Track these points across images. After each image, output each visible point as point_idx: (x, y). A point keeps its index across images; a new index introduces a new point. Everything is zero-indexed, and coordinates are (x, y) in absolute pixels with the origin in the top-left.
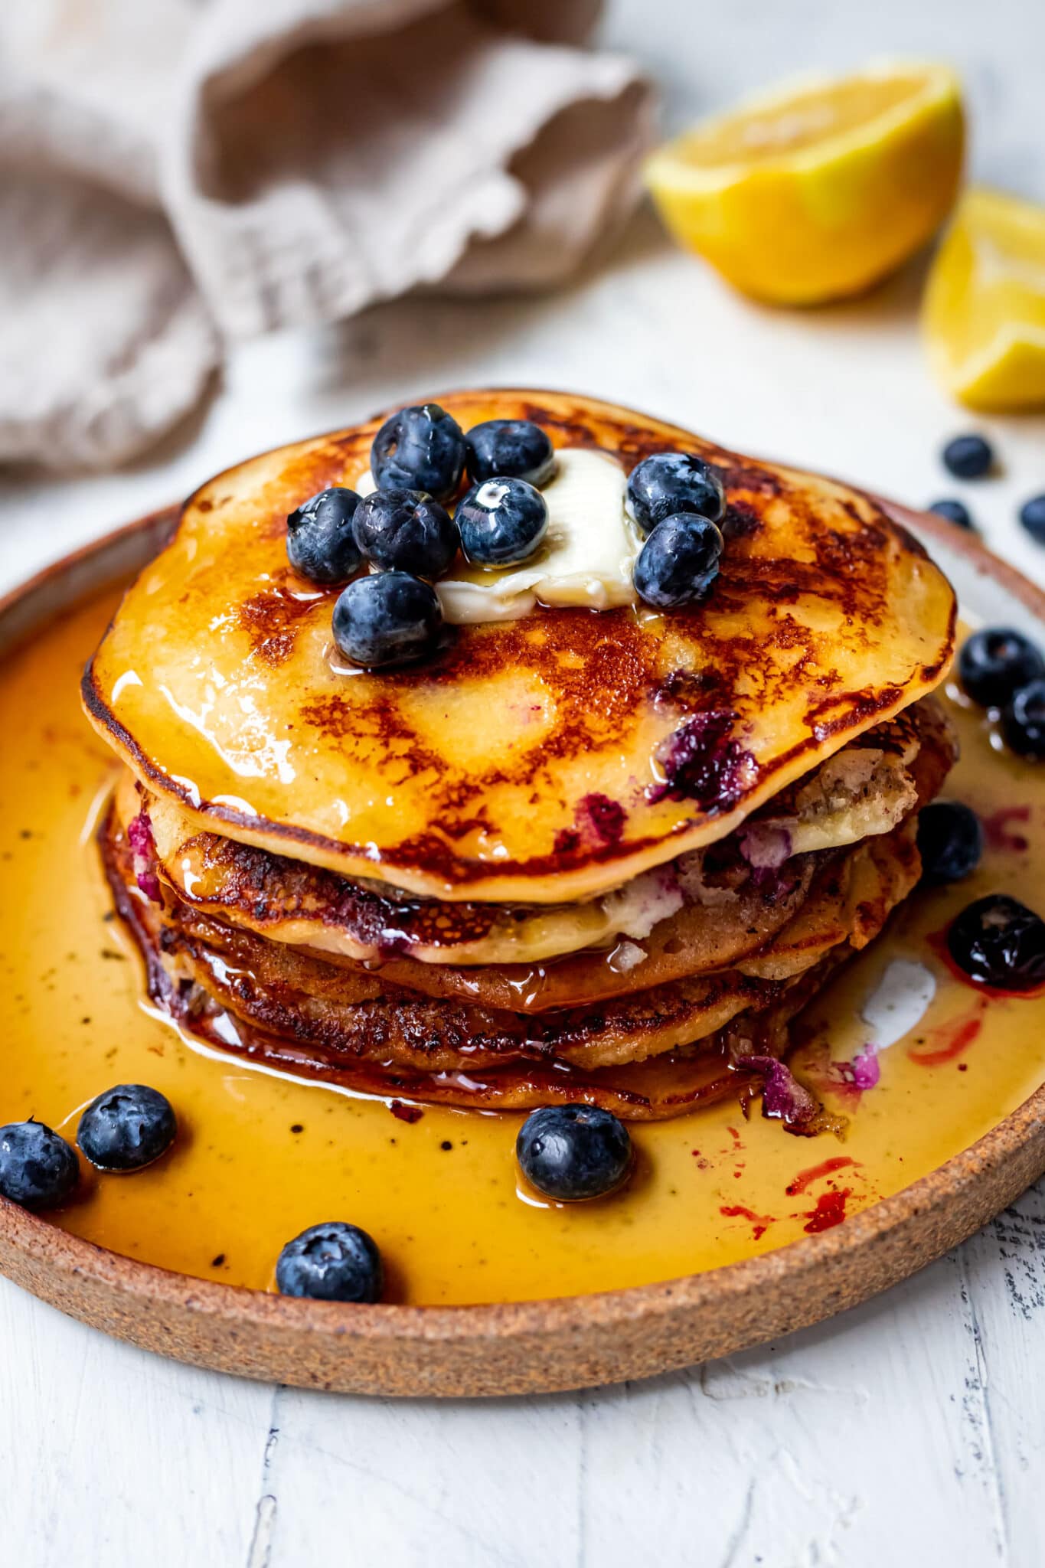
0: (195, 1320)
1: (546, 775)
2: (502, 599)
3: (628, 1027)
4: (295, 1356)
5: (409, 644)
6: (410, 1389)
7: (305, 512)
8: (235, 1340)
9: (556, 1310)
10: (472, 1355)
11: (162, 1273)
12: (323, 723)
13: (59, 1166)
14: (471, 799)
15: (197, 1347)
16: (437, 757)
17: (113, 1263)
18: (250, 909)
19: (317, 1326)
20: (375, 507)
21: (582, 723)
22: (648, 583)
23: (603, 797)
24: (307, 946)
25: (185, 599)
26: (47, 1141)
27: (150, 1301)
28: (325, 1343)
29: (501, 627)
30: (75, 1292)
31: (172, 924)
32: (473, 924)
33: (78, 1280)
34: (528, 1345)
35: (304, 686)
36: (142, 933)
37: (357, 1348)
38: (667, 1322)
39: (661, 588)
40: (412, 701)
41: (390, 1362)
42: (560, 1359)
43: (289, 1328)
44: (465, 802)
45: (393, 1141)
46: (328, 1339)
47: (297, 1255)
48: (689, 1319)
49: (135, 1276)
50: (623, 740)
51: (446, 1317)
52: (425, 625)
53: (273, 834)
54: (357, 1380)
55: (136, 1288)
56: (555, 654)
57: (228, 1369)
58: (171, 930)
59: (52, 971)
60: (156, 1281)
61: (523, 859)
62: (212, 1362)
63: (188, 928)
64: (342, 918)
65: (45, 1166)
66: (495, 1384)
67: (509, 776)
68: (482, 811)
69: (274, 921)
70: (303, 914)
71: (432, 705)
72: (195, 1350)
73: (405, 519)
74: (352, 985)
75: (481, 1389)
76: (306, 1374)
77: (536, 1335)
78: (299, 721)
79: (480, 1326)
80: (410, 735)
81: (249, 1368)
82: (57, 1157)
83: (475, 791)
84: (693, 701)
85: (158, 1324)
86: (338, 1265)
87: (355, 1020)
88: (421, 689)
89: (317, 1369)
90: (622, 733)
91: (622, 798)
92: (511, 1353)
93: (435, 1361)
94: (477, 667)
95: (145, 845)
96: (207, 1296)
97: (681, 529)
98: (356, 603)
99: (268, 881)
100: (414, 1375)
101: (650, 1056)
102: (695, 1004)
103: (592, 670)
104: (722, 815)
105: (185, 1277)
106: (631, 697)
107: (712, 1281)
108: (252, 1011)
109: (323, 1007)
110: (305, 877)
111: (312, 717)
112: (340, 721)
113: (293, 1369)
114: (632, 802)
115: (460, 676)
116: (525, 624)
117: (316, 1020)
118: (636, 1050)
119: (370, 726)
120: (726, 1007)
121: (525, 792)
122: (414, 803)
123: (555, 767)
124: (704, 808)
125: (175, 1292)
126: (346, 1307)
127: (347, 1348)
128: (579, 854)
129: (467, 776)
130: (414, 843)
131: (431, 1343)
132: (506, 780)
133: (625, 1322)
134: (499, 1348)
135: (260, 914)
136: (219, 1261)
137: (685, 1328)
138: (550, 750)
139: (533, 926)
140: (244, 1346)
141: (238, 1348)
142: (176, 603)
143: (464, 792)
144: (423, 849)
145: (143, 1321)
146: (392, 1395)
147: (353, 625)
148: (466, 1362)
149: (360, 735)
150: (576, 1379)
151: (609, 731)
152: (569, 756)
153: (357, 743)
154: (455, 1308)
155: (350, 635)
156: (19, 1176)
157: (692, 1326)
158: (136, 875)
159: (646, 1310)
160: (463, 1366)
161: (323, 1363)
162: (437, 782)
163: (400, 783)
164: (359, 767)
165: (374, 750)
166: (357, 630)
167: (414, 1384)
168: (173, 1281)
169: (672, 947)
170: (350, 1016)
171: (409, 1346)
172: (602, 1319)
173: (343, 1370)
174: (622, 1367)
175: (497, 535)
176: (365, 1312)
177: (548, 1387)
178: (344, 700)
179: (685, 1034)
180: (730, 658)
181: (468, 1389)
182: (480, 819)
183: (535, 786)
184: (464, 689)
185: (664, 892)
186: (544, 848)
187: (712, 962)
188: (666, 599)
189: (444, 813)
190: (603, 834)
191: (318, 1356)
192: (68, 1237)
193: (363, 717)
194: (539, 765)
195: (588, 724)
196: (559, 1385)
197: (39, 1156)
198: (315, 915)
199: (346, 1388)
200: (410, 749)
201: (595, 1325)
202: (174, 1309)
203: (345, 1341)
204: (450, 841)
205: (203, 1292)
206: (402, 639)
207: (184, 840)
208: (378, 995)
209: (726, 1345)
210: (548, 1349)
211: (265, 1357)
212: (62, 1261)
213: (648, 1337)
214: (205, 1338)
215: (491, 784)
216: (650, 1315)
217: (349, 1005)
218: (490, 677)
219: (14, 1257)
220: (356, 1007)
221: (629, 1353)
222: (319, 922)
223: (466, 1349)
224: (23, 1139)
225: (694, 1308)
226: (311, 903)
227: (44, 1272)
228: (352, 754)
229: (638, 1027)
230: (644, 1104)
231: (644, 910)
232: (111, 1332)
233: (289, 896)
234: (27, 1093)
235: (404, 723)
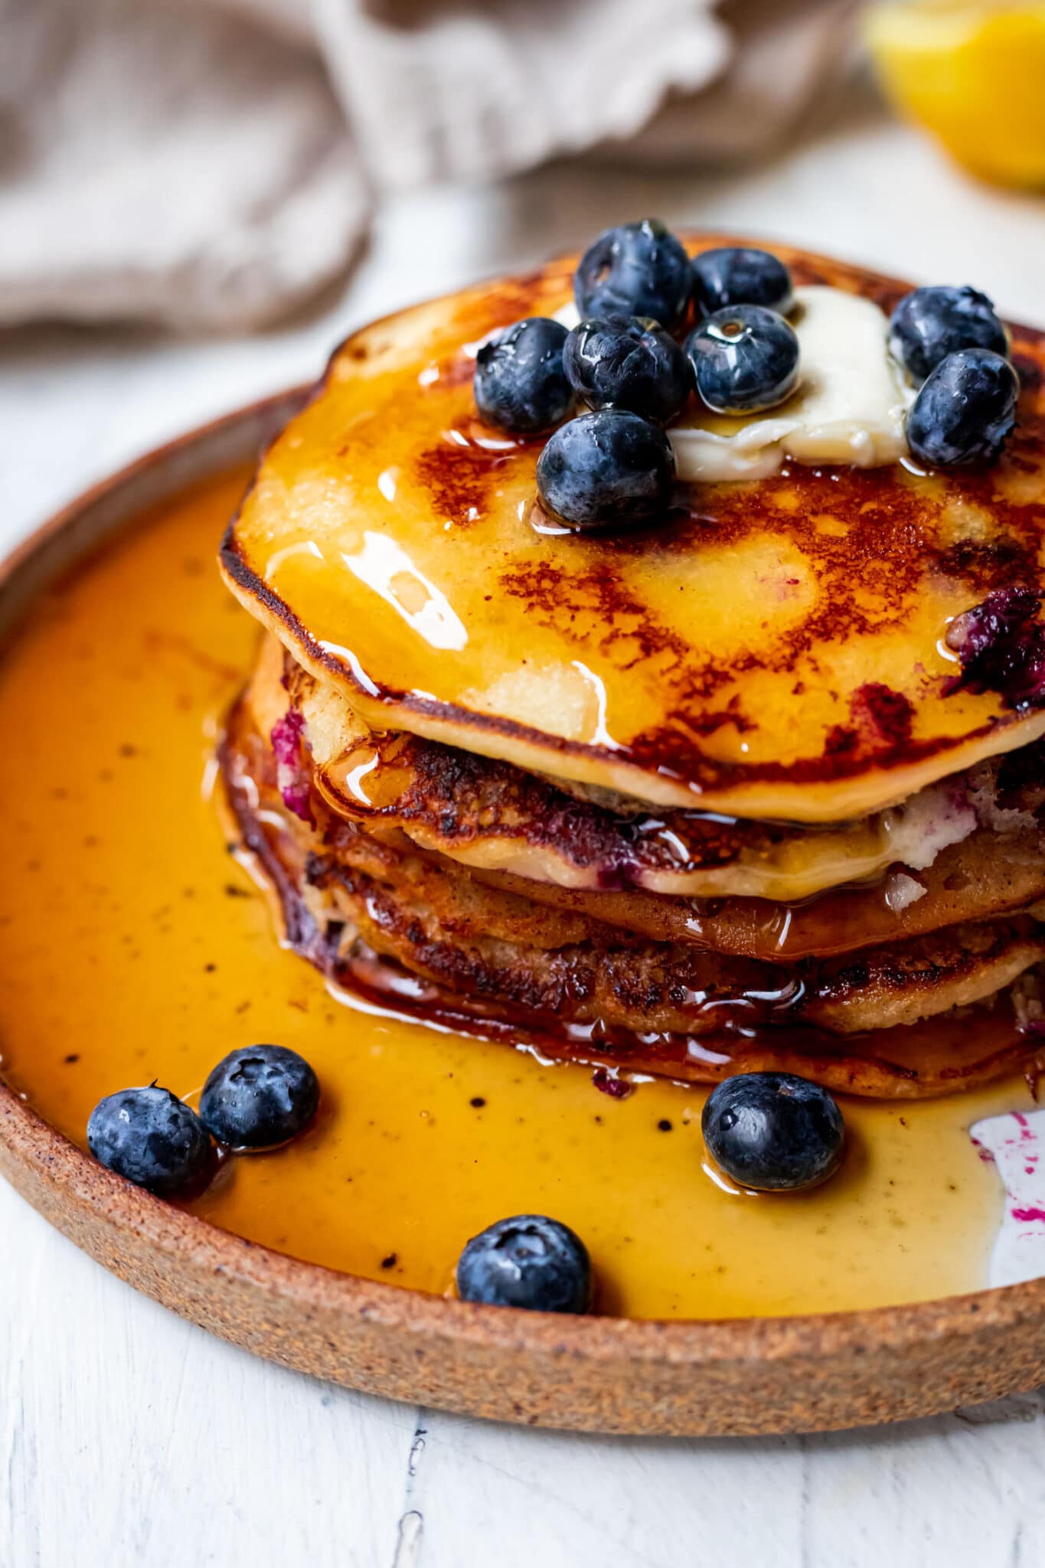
0: (372, 1333)
1: (812, 661)
2: (747, 453)
3: (900, 981)
4: (497, 1381)
5: (634, 501)
6: (639, 1424)
7: (499, 345)
8: (420, 1360)
9: (834, 1328)
10: (724, 1383)
11: (329, 1274)
12: (529, 594)
13: (190, 1142)
14: (720, 687)
15: (369, 1368)
16: (674, 635)
17: (265, 1260)
18: (436, 824)
19: (530, 1343)
20: (591, 333)
21: (852, 600)
22: (929, 433)
23: (884, 688)
24: (503, 872)
25: (344, 451)
26: (175, 1111)
27: (315, 1308)
28: (538, 1365)
29: (740, 487)
30: (215, 1297)
31: (322, 850)
32: (717, 844)
33: (222, 1281)
34: (798, 1372)
35: (503, 550)
36: (276, 867)
37: (579, 1372)
38: (972, 1345)
39: (946, 440)
40: (639, 571)
41: (619, 1391)
42: (833, 1390)
43: (491, 1346)
44: (712, 690)
45: (598, 1119)
46: (544, 1359)
47: (488, 1250)
48: (999, 1342)
49: (294, 1277)
50: (905, 621)
51: (693, 1335)
52: (657, 477)
53: (472, 726)
54: (574, 1413)
55: (296, 1292)
56: (811, 519)
57: (406, 1396)
58: (320, 859)
59: (166, 910)
60: (321, 1284)
61: (787, 760)
62: (386, 1389)
63: (344, 854)
64: (551, 836)
65: (173, 1140)
66: (748, 1421)
67: (766, 661)
68: (734, 702)
69: (467, 839)
70: (503, 830)
71: (662, 575)
72: (365, 1372)
73: (632, 347)
74: (552, 926)
75: (730, 1427)
76: (509, 1405)
77: (809, 1358)
78: (498, 592)
79: (738, 1347)
80: (638, 609)
81: (434, 1396)
82: (186, 1131)
83: (724, 678)
84: (987, 574)
85: (320, 1338)
86: (540, 1262)
87: (549, 969)
88: (649, 557)
89: (524, 1399)
90: (903, 611)
91: (907, 689)
92: (773, 1380)
93: (677, 1389)
94: (717, 532)
95: (292, 752)
96: (388, 1304)
97: (973, 365)
98: (573, 446)
99: (457, 791)
100: (648, 1407)
101: (921, 1019)
102: (978, 954)
103: (859, 539)
104: (1034, 713)
105: (358, 1280)
106: (909, 570)
107: (1027, 1294)
108: (423, 958)
109: (512, 953)
110: (503, 786)
111: (515, 586)
112: (550, 591)
113: (492, 1397)
114: (920, 693)
115: (696, 543)
116: (773, 483)
117: (503, 969)
118: (907, 1010)
119: (588, 598)
120: (1014, 959)
121: (788, 681)
122: (649, 691)
123: (820, 650)
124: (1009, 704)
125: (346, 1298)
126: (565, 1320)
127: (566, 1371)
128: (858, 756)
129: (712, 659)
130: (650, 739)
131: (675, 1366)
132: (763, 666)
133: (922, 1344)
134: (760, 1375)
135: (449, 829)
136: (389, 1263)
137: (992, 1353)
138: (813, 631)
139: (794, 849)
140: (432, 1368)
141: (423, 1370)
142: (333, 458)
143: (710, 679)
144: (661, 747)
145: (302, 1334)
146: (615, 1432)
147: (568, 473)
148: (716, 1392)
149: (577, 608)
150: (849, 1416)
151: (885, 610)
152: (838, 638)
153: (573, 618)
154: (705, 1324)
155: (563, 486)
156: (141, 1151)
157: (1001, 1351)
158: (281, 790)
159: (947, 1329)
160: (711, 1397)
161: (532, 1390)
162: (677, 666)
163: (630, 666)
164: (576, 648)
165: (594, 626)
166: (574, 479)
167: (646, 1418)
168: (343, 1284)
169: (953, 882)
170: (545, 964)
171: (646, 1371)
172: (893, 1340)
173: (556, 1400)
174: (908, 1401)
175: (737, 375)
176: (589, 1325)
177: (812, 1426)
178: (553, 567)
179: (967, 991)
180: (1027, 526)
181: (713, 1426)
182: (732, 712)
183: (798, 674)
184: (700, 558)
185: (955, 813)
186: (814, 748)
187: (1003, 902)
188: (950, 453)
189: (686, 703)
190: (886, 731)
191: (527, 1381)
192: (208, 1228)
193: (579, 588)
194: (801, 648)
195: (858, 601)
196: (828, 1423)
197: (165, 1128)
198: (518, 832)
199: (557, 1424)
200: (640, 626)
201: (884, 1347)
202: (345, 1319)
203: (565, 1363)
204: (696, 738)
205: (382, 1298)
206: (628, 493)
207: (351, 740)
208: (583, 938)
209: (1036, 1375)
210: (821, 1377)
211: (457, 1382)
212: (201, 1257)
213: (946, 1363)
214: (381, 1356)
215: (743, 669)
216: (953, 1336)
217: (544, 951)
218: (732, 544)
219: (137, 1253)
220: (553, 953)
221: (920, 1385)
222: (523, 840)
223: (720, 1375)
224: (146, 1107)
225: (1008, 1328)
226: (512, 817)
227: (174, 1271)
228: (568, 630)
229: (911, 981)
230: (912, 1078)
231: (930, 831)
232: (256, 1349)
233: (484, 809)
234: (141, 1053)
235: (631, 595)
